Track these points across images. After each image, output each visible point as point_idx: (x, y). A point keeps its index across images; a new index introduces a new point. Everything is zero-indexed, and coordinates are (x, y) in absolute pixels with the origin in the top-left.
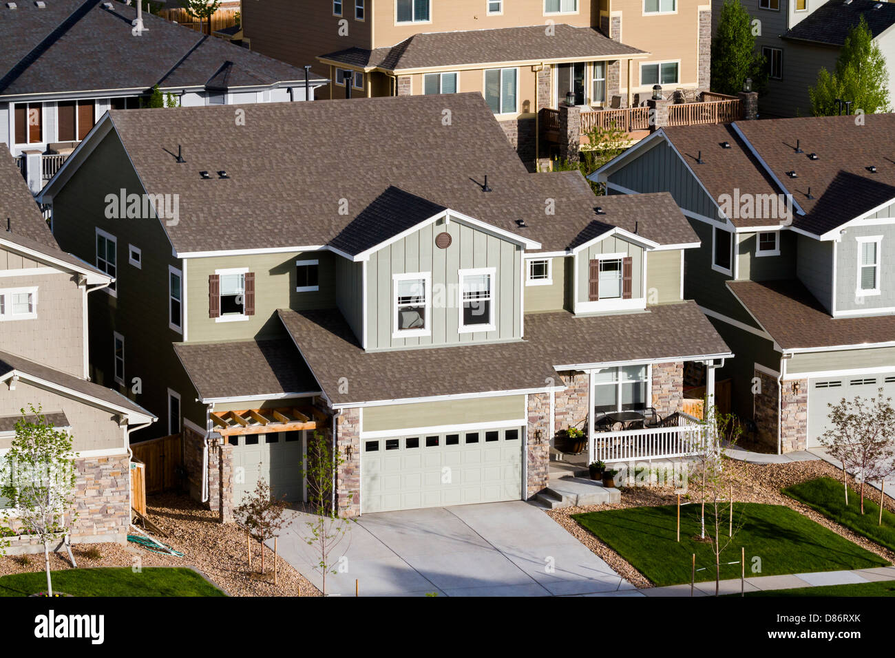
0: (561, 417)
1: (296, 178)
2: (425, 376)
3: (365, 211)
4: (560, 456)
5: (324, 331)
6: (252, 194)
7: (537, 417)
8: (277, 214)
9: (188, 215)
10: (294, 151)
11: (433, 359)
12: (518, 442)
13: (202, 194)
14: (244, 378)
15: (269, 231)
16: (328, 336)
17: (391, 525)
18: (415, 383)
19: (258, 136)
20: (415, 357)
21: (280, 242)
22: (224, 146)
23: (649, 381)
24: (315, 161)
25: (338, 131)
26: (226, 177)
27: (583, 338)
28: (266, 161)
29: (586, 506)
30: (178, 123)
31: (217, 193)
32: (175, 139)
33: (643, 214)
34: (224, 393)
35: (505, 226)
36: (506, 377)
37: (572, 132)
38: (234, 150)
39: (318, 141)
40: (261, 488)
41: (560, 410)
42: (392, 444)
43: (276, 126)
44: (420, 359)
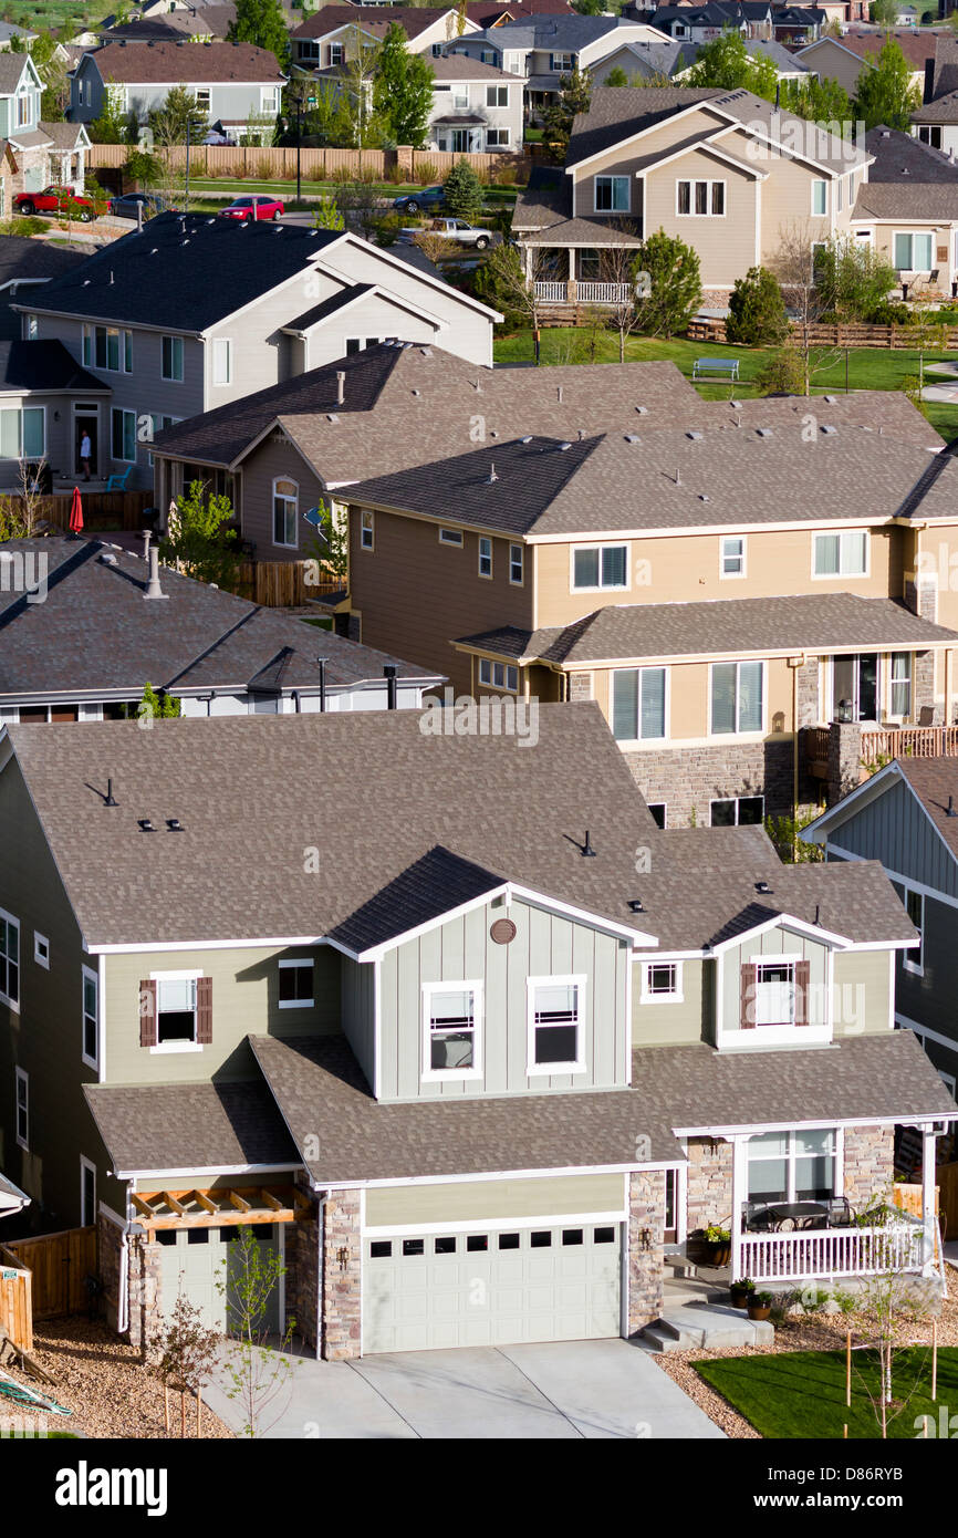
0: (697, 1209)
1: (289, 831)
2: (468, 1141)
3: (391, 884)
4: (691, 1270)
5: (317, 1069)
6: (216, 857)
7: (643, 1209)
8: (253, 888)
9: (112, 888)
10: (291, 790)
11: (483, 1115)
12: (614, 1247)
13: (138, 855)
14: (187, 1141)
15: (235, 914)
16: (322, 1078)
17: (403, 1372)
18: (450, 1153)
19: (236, 765)
20: (455, 1112)
21: (252, 930)
22: (181, 781)
23: (840, 1155)
24: (323, 805)
25: (364, 759)
26: (178, 829)
27: (726, 1086)
28: (245, 806)
29: (718, 1349)
30: (114, 744)
31: (162, 854)
32: (105, 769)
33: (833, 893)
34: (153, 1164)
35: (611, 910)
36: (595, 1145)
37: (846, 763)
38: (198, 787)
39: (330, 775)
40: (183, 1310)
41: (695, 1198)
42: (413, 1247)
43: (268, 750)
44: (463, 1116)
